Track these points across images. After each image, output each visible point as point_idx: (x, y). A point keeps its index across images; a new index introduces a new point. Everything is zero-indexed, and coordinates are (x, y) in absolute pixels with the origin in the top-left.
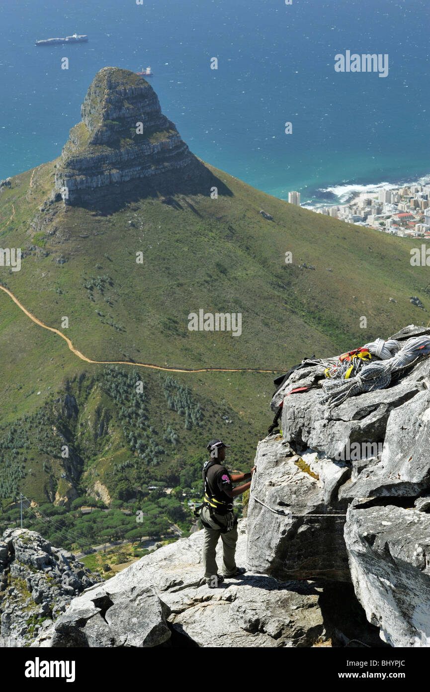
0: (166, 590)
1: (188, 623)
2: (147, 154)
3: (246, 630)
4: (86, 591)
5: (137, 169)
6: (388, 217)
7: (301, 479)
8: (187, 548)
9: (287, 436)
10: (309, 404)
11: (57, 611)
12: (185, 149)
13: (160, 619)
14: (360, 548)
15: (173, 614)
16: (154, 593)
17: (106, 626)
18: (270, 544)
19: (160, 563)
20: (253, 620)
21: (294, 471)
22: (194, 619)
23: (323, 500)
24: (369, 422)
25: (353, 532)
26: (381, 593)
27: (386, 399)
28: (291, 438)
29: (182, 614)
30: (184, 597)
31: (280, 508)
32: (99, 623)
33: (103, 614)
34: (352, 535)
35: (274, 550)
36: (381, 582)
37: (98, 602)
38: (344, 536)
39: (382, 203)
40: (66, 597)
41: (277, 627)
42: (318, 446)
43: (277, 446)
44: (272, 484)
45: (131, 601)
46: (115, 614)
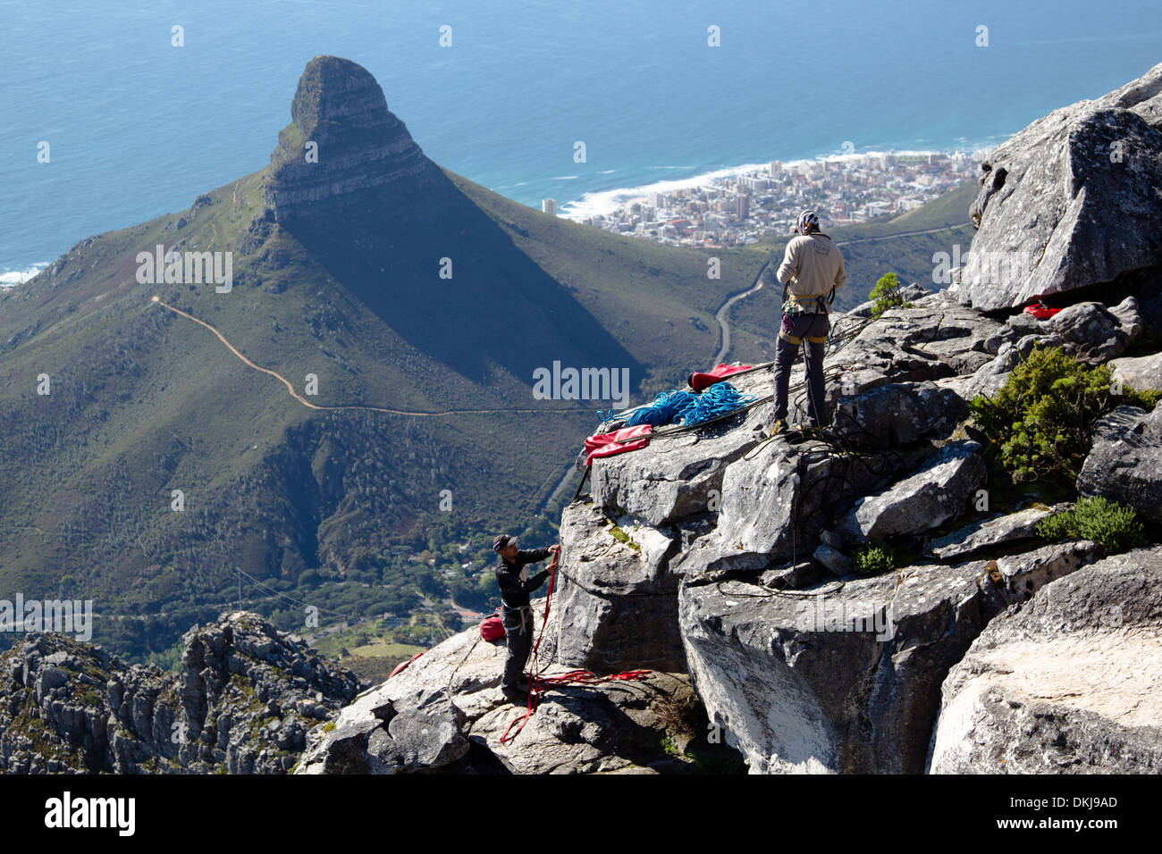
0: (459, 692)
1: (488, 732)
2: (372, 159)
3: (558, 736)
4: (361, 697)
5: (362, 178)
6: (661, 225)
7: (619, 552)
9: (598, 501)
10: (623, 462)
11: (286, 709)
12: (418, 154)
13: (454, 729)
14: (699, 633)
15: (469, 722)
16: (446, 697)
17: (390, 741)
18: (586, 631)
19: (449, 659)
20: (567, 724)
21: (609, 542)
22: (495, 726)
23: (648, 577)
24: (699, 481)
25: (691, 615)
26: (727, 688)
27: (718, 453)
28: (604, 503)
29: (481, 720)
30: (481, 699)
31: (597, 588)
32: (383, 738)
33: (385, 726)
34: (689, 618)
35: (591, 639)
36: (727, 675)
37: (378, 712)
38: (680, 620)
39: (653, 208)
40: (297, 692)
41: (597, 731)
42: (638, 511)
43: (587, 512)
44: (585, 559)
45: (420, 708)
46: (400, 725)
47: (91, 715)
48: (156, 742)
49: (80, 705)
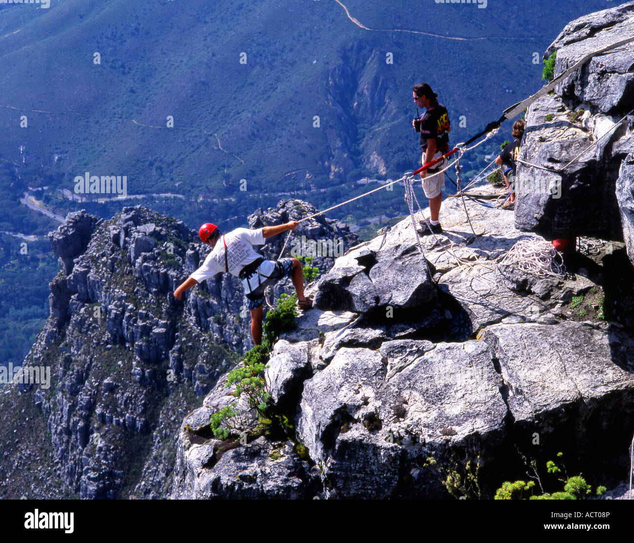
0: (433, 249)
1: (454, 283)
3: (513, 290)
4: (352, 250)
7: (573, 135)
8: (454, 207)
9: (559, 90)
13: (425, 277)
15: (439, 273)
16: (420, 251)
17: (370, 284)
18: (538, 201)
20: (521, 279)
22: (460, 279)
23: (595, 156)
25: (626, 189)
28: (564, 92)
29: (448, 273)
30: (450, 256)
31: (550, 165)
32: (364, 281)
33: (366, 272)
34: (624, 191)
35: (542, 208)
37: (362, 260)
38: (616, 193)
41: (545, 288)
42: (591, 100)
43: (549, 100)
44: (542, 140)
45: (397, 259)
46: (380, 271)
47: (173, 276)
48: (224, 302)
49: (165, 268)
